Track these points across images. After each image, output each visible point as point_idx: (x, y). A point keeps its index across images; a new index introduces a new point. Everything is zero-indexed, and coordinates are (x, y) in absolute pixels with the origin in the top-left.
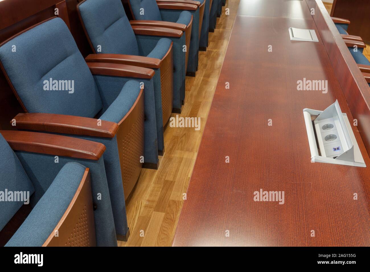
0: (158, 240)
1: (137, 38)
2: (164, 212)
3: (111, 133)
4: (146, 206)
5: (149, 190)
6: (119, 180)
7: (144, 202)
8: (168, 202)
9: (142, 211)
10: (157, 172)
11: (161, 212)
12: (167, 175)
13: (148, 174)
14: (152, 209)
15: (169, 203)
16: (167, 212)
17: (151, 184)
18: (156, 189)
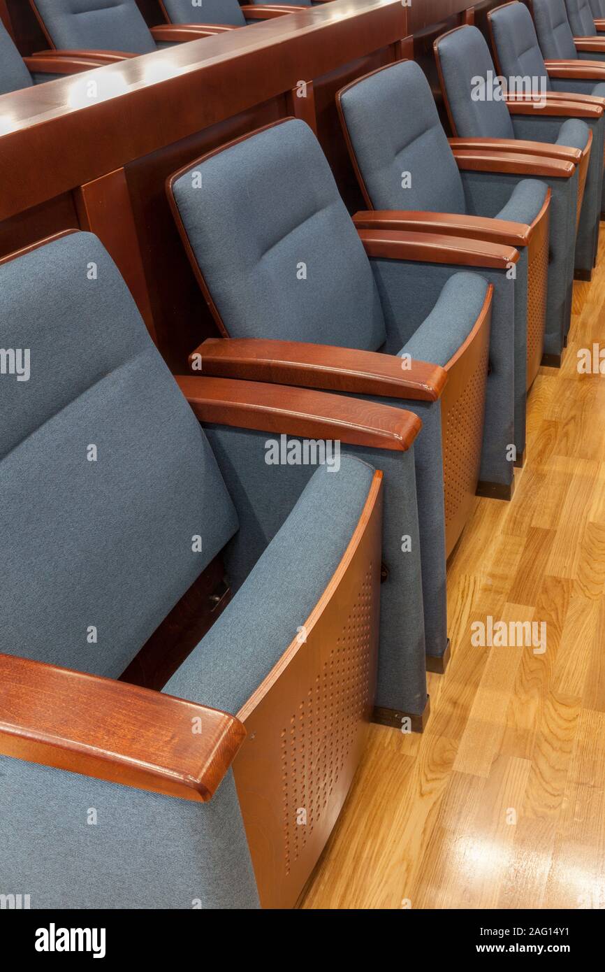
0: (522, 674)
1: (463, 179)
2: (533, 605)
3: (431, 389)
4: (487, 590)
5: (493, 550)
6: (438, 514)
7: (482, 579)
8: (542, 581)
9: (477, 600)
10: (509, 508)
11: (524, 604)
12: (536, 514)
13: (488, 512)
14: (503, 598)
15: (544, 584)
16: (541, 606)
17: (496, 535)
18: (508, 548)
